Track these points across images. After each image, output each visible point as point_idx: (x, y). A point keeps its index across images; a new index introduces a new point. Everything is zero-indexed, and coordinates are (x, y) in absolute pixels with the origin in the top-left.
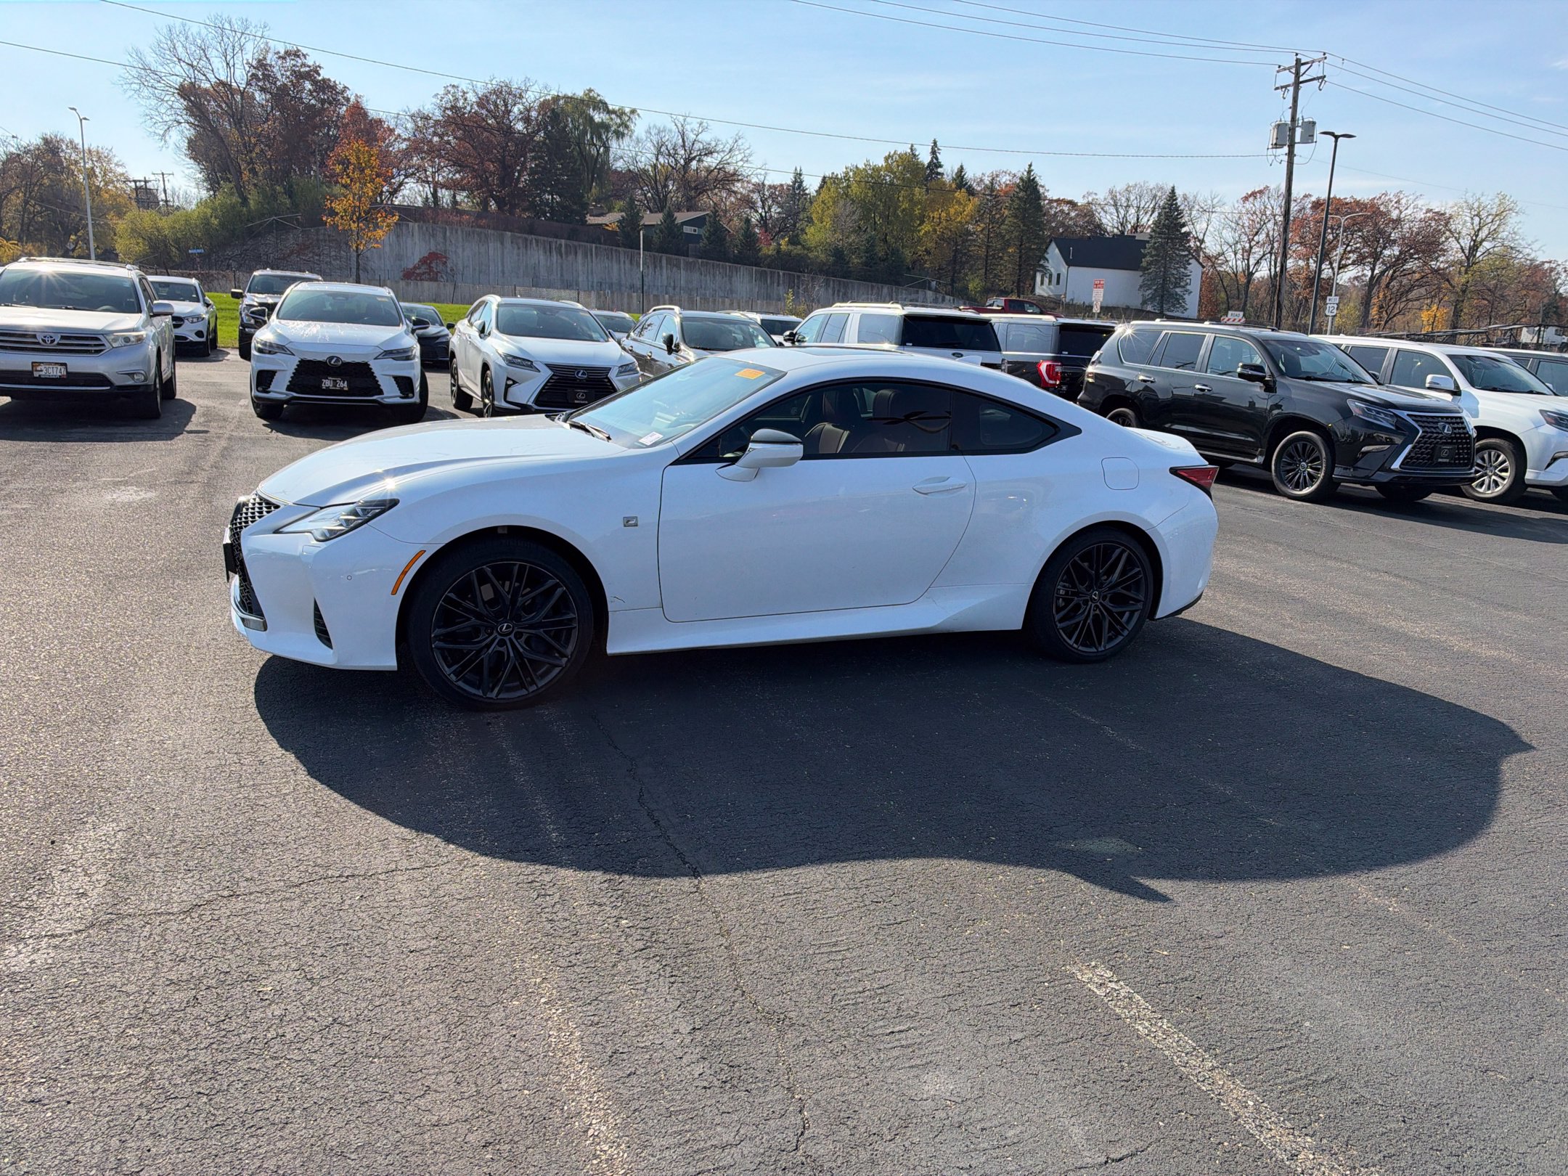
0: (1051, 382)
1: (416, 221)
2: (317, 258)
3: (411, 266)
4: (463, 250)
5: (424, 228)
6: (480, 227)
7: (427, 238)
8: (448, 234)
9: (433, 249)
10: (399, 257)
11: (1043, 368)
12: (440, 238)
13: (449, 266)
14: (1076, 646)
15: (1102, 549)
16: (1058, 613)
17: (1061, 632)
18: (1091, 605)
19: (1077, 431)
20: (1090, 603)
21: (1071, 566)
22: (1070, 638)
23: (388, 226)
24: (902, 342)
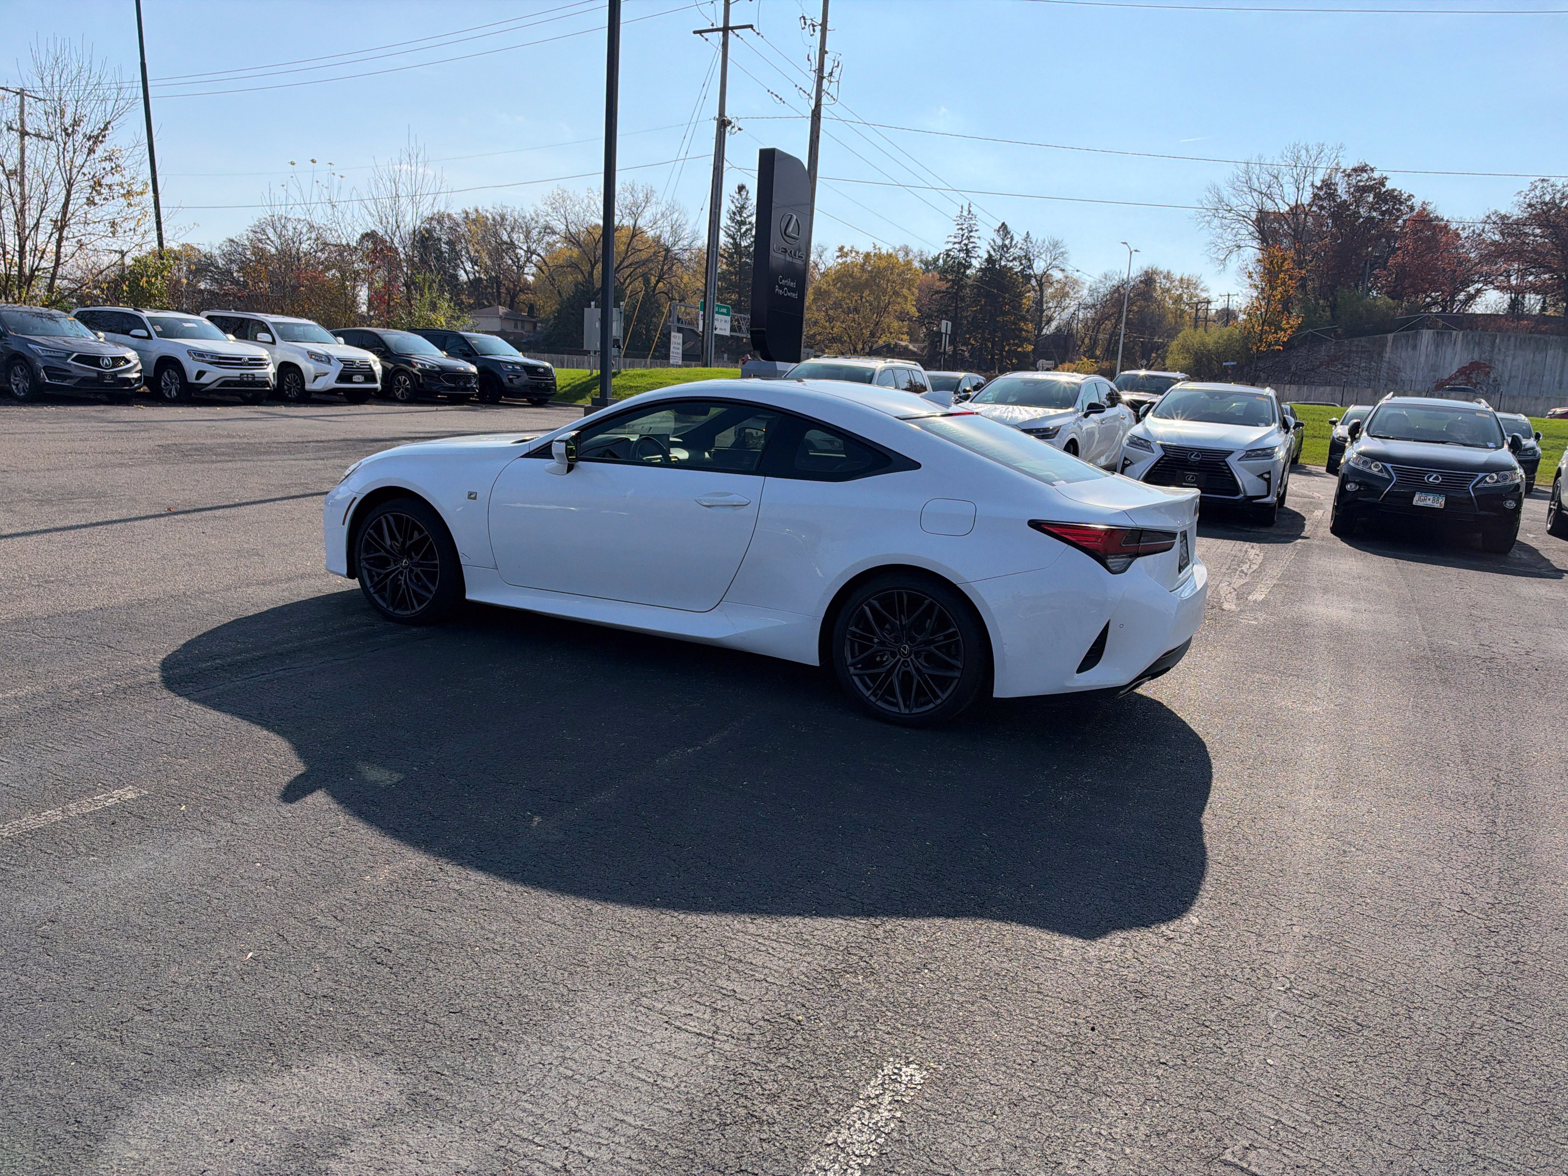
1: (1461, 329)
2: (1345, 369)
3: (1446, 377)
4: (1513, 359)
5: (1470, 337)
6: (1540, 332)
7: (1471, 346)
8: (1498, 341)
9: (1476, 358)
10: (1434, 368)
12: (1487, 347)
13: (1492, 376)
14: (873, 699)
15: (905, 597)
16: (853, 657)
17: (856, 679)
18: (899, 659)
19: (916, 466)
20: (898, 657)
21: (867, 608)
22: (868, 688)
23: (1291, 328)
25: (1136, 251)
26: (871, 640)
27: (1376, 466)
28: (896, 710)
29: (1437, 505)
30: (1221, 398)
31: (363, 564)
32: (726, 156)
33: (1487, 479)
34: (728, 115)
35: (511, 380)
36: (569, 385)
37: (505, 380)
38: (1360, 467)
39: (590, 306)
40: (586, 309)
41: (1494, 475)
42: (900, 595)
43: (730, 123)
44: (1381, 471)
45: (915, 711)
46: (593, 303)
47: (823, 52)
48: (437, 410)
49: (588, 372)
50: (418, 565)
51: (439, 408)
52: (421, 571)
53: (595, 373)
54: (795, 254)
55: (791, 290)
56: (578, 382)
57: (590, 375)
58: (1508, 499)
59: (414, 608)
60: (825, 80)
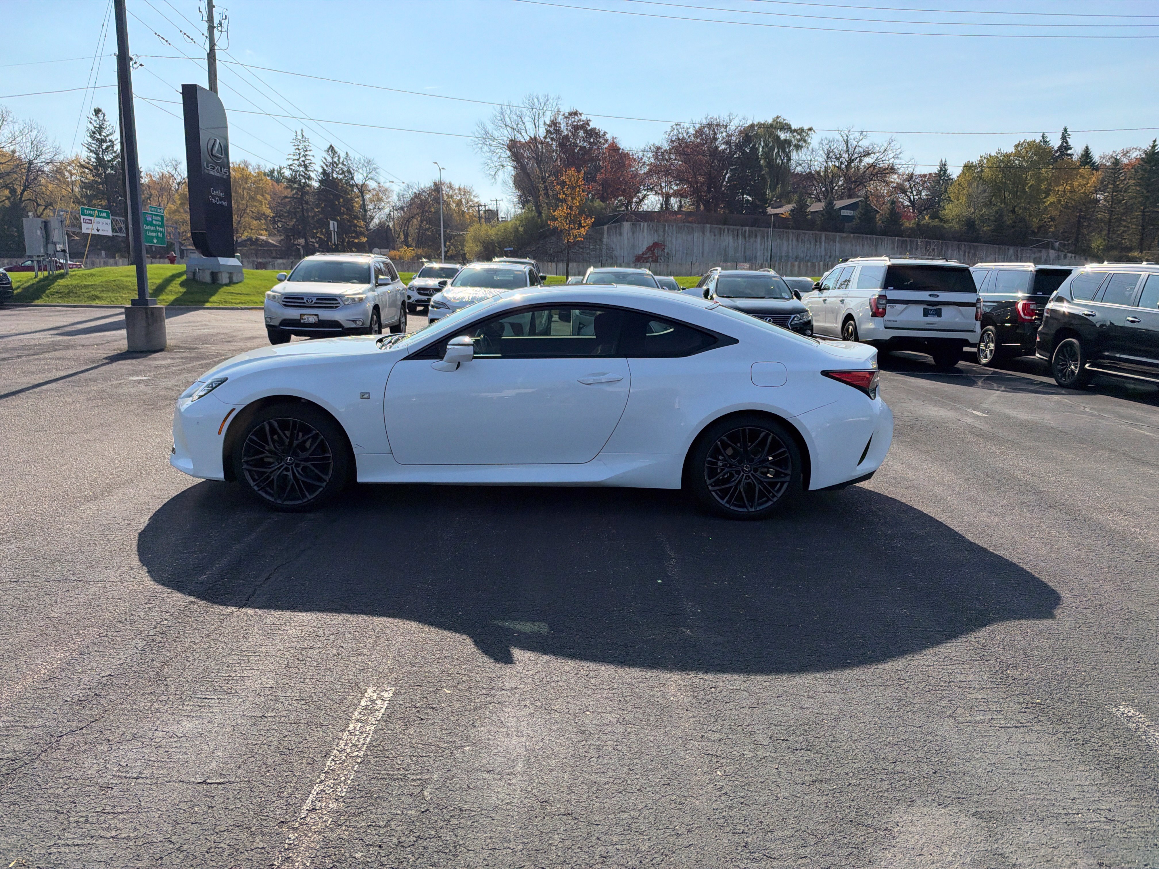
0: (1027, 318)
1: (645, 221)
2: (581, 250)
3: (641, 253)
4: (677, 240)
5: (651, 226)
6: (689, 222)
7: (652, 232)
8: (666, 228)
9: (656, 240)
10: (633, 247)
11: (1020, 306)
12: (661, 233)
13: (666, 251)
14: (727, 505)
15: (748, 432)
17: (713, 493)
18: (743, 475)
19: (736, 341)
20: (742, 473)
21: (719, 443)
22: (723, 499)
23: (587, 225)
24: (885, 287)
25: (443, 169)
30: (624, 277)
31: (245, 466)
33: (796, 318)
39: (27, 216)
40: (24, 220)
41: (798, 315)
42: (744, 431)
43: (131, 59)
45: (759, 508)
47: (211, 6)
49: (34, 274)
52: (312, 464)
53: (42, 275)
54: (221, 171)
55: (221, 199)
56: (26, 285)
57: (36, 277)
58: (807, 330)
59: (306, 497)
60: (215, 30)
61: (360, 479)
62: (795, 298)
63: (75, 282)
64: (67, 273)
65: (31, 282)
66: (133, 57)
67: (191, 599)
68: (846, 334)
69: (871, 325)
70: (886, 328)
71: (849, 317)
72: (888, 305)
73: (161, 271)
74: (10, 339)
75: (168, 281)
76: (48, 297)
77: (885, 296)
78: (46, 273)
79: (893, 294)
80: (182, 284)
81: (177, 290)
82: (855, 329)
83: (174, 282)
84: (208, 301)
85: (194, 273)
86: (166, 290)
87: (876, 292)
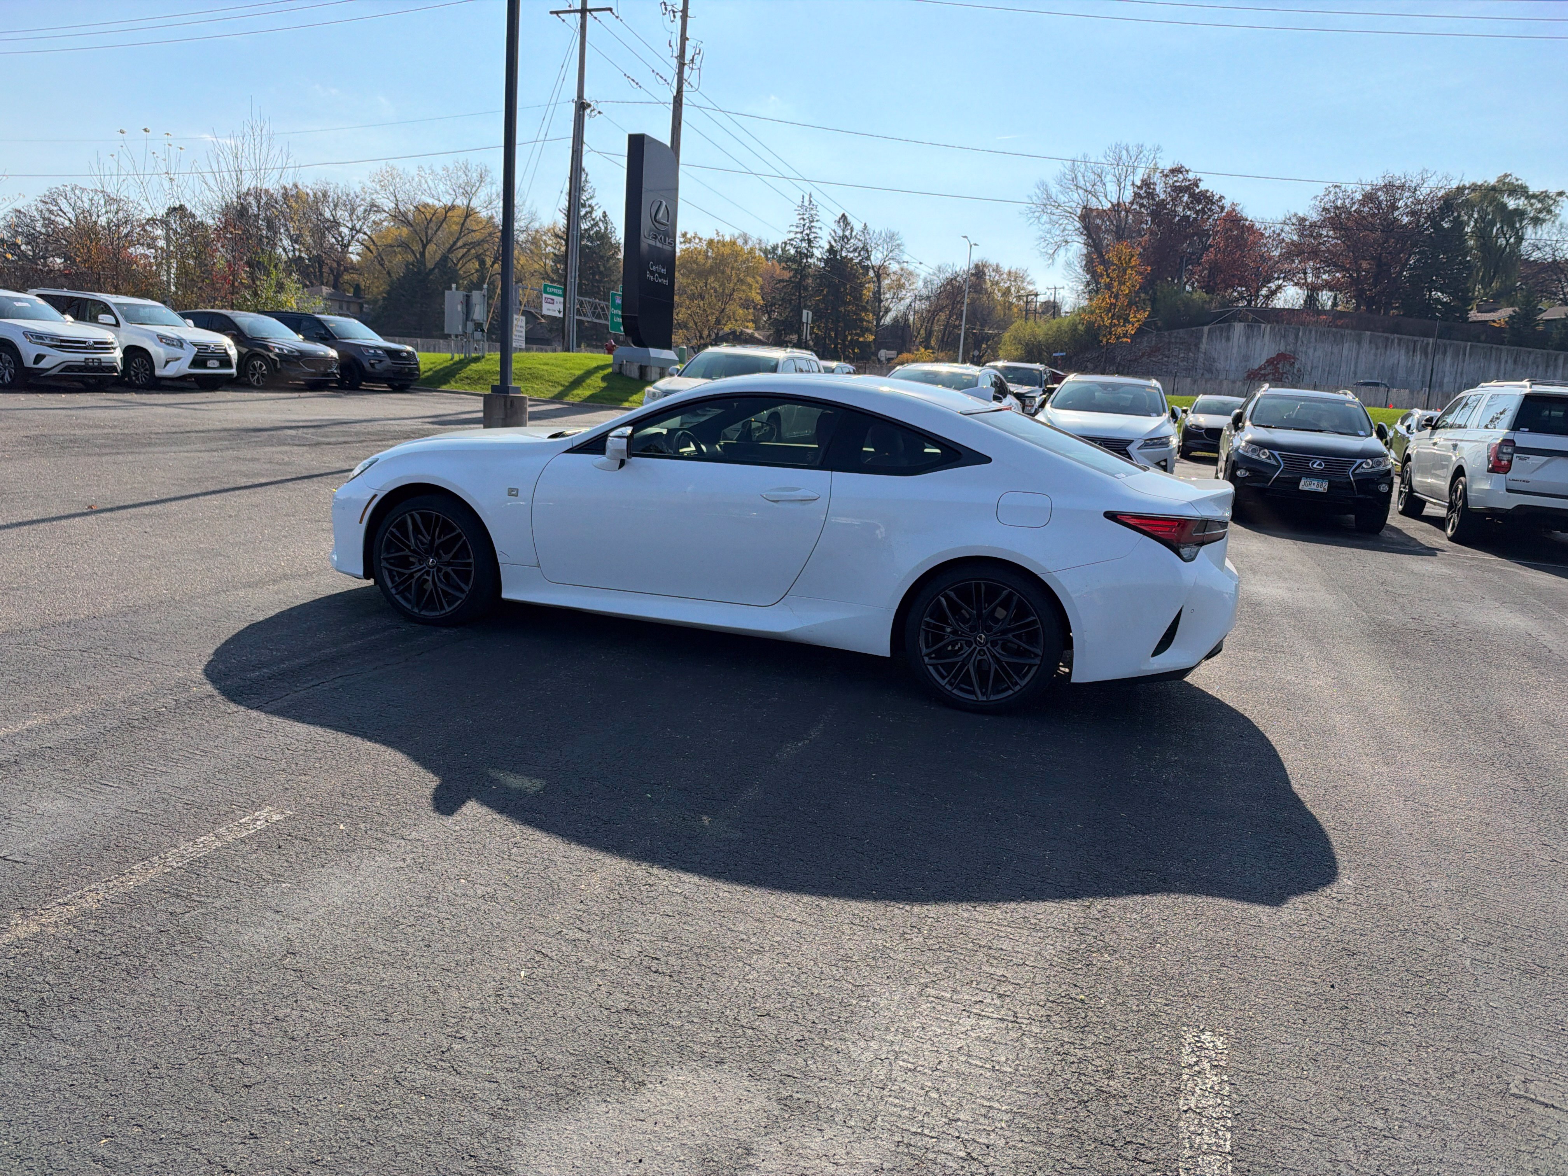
1: (1269, 322)
2: (1166, 359)
3: (1256, 367)
4: (1315, 350)
5: (1277, 329)
6: (1337, 326)
7: (1278, 339)
8: (1300, 334)
9: (1282, 349)
10: (1246, 358)
12: (1291, 339)
13: (1296, 366)
14: (949, 687)
15: (983, 587)
16: (927, 647)
17: (931, 668)
18: (975, 648)
19: (985, 459)
20: (974, 645)
21: (943, 599)
22: (944, 678)
23: (1138, 321)
24: (1515, 427)
25: (975, 245)
26: (943, 629)
27: (1264, 454)
28: (973, 698)
29: (1321, 490)
30: (1114, 390)
31: (384, 564)
32: (585, 140)
33: (1364, 465)
34: (587, 97)
35: (372, 365)
36: (431, 369)
37: (367, 365)
38: (1249, 455)
39: (450, 288)
40: (447, 292)
41: (1369, 461)
42: (978, 586)
43: (589, 106)
44: (1269, 458)
45: (993, 698)
46: (454, 286)
47: (684, 38)
48: (299, 397)
49: (449, 356)
50: (449, 564)
51: (302, 395)
52: (453, 570)
53: (457, 357)
54: (665, 241)
55: (661, 275)
56: (439, 367)
57: (452, 359)
58: (1381, 483)
59: (444, 609)
60: (686, 67)
61: (505, 595)
62: (1375, 435)
63: (488, 367)
64: (483, 357)
65: (445, 364)
66: (592, 104)
67: (215, 692)
68: (1454, 497)
69: (1486, 486)
70: (1508, 490)
71: (1460, 471)
72: (1515, 455)
73: (587, 362)
74: (376, 423)
75: (589, 373)
76: (456, 382)
77: (1513, 441)
78: (462, 356)
79: (1525, 439)
80: (604, 379)
81: (596, 385)
82: (1465, 489)
83: (596, 375)
84: (627, 400)
85: (621, 365)
86: (584, 384)
87: (1500, 432)
